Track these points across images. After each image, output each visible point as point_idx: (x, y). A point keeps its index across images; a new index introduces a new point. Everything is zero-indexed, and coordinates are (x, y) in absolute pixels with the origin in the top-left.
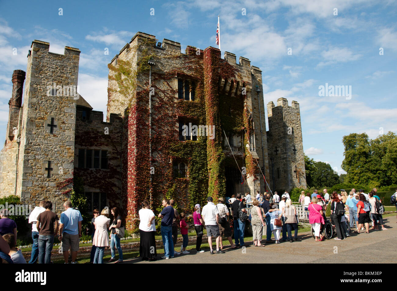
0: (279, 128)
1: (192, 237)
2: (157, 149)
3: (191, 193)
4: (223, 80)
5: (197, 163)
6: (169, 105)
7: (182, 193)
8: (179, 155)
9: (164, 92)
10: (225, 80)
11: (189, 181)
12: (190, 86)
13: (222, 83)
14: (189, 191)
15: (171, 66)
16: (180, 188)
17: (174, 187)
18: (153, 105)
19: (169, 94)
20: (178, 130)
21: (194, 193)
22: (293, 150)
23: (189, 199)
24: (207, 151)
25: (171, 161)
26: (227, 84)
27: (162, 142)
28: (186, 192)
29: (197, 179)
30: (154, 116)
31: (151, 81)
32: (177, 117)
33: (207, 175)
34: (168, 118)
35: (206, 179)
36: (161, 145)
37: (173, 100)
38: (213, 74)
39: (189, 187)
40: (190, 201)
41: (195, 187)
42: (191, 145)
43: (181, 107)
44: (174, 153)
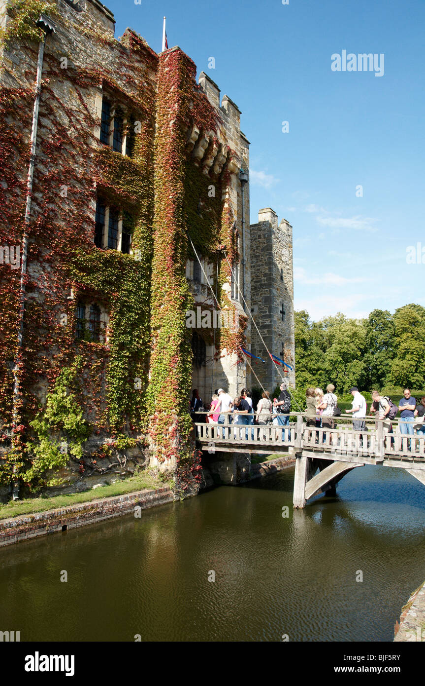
0: (259, 266)
1: (121, 497)
2: (42, 257)
3: (114, 384)
4: (196, 130)
5: (130, 309)
6: (78, 149)
7: (93, 381)
8: (94, 281)
9: (69, 113)
10: (200, 132)
11: (109, 351)
12: (125, 122)
13: (193, 135)
14: (108, 378)
15: (91, 57)
16: (89, 369)
17: (76, 364)
18: (42, 138)
19: (81, 124)
20: (93, 217)
21: (119, 382)
22: (281, 312)
23: (108, 398)
24: (153, 283)
25: (72, 294)
26: (201, 143)
27: (54, 239)
28: (101, 379)
29: (128, 349)
30: (41, 167)
31: (43, 74)
32: (95, 184)
33: (149, 341)
34: (72, 181)
35: (145, 351)
36: (51, 248)
37: (88, 142)
38: (180, 107)
39: (108, 367)
40: (109, 404)
41: (123, 369)
42: (120, 262)
43: (104, 163)
44: (82, 274)
